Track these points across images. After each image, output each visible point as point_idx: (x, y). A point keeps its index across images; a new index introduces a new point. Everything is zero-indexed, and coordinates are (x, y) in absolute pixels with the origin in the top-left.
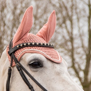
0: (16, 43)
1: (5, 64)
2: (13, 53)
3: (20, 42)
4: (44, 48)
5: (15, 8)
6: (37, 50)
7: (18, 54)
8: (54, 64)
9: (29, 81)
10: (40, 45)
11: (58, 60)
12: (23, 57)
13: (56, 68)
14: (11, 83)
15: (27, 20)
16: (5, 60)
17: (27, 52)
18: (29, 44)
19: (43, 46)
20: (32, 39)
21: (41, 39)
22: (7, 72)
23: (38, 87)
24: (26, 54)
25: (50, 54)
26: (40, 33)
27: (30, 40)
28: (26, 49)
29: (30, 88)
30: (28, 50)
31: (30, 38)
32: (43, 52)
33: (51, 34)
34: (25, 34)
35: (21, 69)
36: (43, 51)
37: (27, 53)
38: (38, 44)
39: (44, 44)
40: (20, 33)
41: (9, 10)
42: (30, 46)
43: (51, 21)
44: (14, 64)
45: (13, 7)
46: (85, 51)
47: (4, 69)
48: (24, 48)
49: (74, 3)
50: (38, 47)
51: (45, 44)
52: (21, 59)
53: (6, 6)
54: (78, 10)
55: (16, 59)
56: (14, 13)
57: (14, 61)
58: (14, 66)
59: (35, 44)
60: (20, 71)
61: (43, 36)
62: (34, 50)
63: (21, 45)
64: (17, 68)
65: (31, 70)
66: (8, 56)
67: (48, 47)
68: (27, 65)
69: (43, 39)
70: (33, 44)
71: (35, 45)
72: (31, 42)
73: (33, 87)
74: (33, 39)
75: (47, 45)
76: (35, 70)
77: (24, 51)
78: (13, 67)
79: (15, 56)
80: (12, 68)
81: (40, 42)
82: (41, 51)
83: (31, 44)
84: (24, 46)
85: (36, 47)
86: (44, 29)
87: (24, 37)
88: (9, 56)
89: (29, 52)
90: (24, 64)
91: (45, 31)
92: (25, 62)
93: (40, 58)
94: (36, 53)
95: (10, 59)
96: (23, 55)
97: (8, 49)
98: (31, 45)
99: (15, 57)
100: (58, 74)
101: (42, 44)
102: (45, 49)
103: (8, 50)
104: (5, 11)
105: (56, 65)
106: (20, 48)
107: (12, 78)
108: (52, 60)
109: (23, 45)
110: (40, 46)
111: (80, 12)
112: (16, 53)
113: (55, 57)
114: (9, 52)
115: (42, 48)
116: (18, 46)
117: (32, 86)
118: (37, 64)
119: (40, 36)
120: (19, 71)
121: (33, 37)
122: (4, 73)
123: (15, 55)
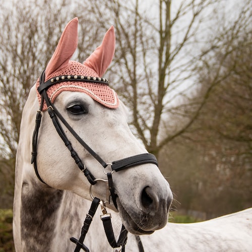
0: (50, 74)
1: (33, 105)
2: (44, 91)
3: (57, 74)
4: (92, 85)
5: (51, 34)
6: (80, 87)
7: (52, 93)
8: (106, 110)
9: (66, 133)
10: (85, 80)
11: (113, 104)
12: (59, 97)
13: (108, 115)
14: (40, 136)
15: (68, 40)
16: (33, 101)
17: (65, 89)
18: (69, 77)
19: (91, 81)
20: (74, 70)
21: (90, 70)
22: (35, 119)
23: (79, 144)
24: (63, 93)
25: (100, 94)
26: (90, 61)
27: (71, 71)
28: (64, 86)
29: (67, 145)
30: (67, 86)
31: (72, 68)
32: (90, 91)
33: (106, 63)
34: (65, 62)
35: (55, 116)
36: (90, 89)
37: (65, 91)
38: (82, 77)
39: (92, 79)
40: (57, 59)
41: (42, 36)
42: (71, 81)
43: (106, 44)
44: (46, 106)
45: (47, 33)
46: (154, 102)
47: (31, 115)
48: (61, 84)
49: (139, 27)
50: (83, 83)
51: (95, 79)
52: (55, 99)
53: (37, 31)
54: (144, 39)
55: (49, 99)
56: (48, 41)
57: (45, 102)
58: (46, 110)
59: (79, 78)
60: (54, 118)
61: (93, 65)
62: (76, 86)
63: (57, 79)
64: (50, 113)
65: (70, 118)
66: (37, 95)
67: (99, 83)
68: (64, 109)
69: (93, 70)
70: (76, 77)
71: (79, 80)
72: (73, 74)
73: (71, 144)
74: (77, 70)
75: (97, 79)
76: (75, 117)
77: (61, 87)
78: (44, 111)
79: (47, 95)
80: (42, 112)
81: (87, 76)
82: (87, 90)
83: (72, 77)
84: (61, 81)
85: (79, 83)
86: (96, 54)
87: (62, 67)
88: (40, 95)
89: (69, 89)
90: (60, 108)
91: (97, 57)
92: (61, 104)
93: (83, 100)
94: (78, 91)
95: (40, 99)
96: (58, 94)
97: (39, 83)
98: (73, 80)
99: (47, 97)
100: (111, 125)
101: (89, 78)
102: (94, 85)
103: (38, 86)
104: (36, 37)
105: (109, 112)
106: (56, 82)
107: (42, 128)
108: (103, 104)
109: (60, 79)
110: (87, 82)
111: (147, 41)
112: (49, 90)
113: (108, 100)
114: (38, 89)
115: (89, 84)
116: (52, 80)
117: (69, 142)
118: (79, 109)
119: (88, 66)
120: (52, 117)
121: (77, 67)
122: (31, 120)
123: (48, 93)
